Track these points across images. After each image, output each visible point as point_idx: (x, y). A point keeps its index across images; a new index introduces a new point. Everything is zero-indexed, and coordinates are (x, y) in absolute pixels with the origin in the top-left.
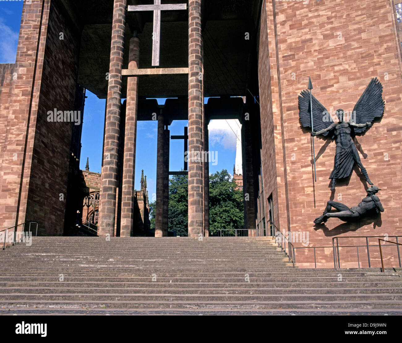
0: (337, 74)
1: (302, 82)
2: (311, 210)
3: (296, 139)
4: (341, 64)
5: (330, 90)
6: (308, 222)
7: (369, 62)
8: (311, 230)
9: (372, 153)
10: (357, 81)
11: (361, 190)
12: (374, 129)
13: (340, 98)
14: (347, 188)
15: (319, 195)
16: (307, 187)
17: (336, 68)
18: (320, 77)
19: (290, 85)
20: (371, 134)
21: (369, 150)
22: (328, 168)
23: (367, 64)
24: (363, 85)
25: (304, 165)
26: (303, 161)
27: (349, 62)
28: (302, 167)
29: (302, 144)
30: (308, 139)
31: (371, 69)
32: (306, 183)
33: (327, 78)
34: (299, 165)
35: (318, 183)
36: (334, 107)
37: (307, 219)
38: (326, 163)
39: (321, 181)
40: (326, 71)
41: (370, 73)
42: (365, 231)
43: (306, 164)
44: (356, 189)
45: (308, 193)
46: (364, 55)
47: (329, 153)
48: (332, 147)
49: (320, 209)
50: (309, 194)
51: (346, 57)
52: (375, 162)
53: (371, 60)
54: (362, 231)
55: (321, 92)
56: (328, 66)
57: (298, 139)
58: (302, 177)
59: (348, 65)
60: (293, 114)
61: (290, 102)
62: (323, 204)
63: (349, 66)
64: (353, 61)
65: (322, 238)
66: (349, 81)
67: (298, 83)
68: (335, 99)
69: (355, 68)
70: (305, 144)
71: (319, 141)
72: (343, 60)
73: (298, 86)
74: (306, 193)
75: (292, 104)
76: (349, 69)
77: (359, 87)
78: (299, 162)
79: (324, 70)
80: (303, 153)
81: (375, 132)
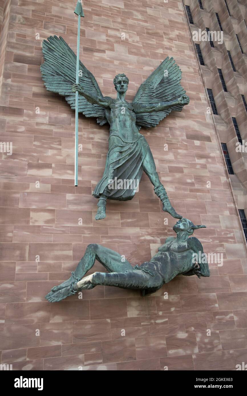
0: (111, 39)
1: (51, 29)
2: (38, 267)
3: (25, 111)
4: (118, 30)
5: (98, 56)
6: (27, 299)
7: (158, 42)
8: (33, 321)
9: (166, 165)
10: (142, 59)
11: (150, 231)
12: (168, 129)
13: (115, 72)
14: (122, 223)
15: (64, 232)
16: (35, 210)
17: (110, 32)
18: (85, 35)
19: (29, 25)
20: (163, 135)
21: (162, 161)
22: (86, 178)
23: (155, 43)
24: (150, 66)
25: (35, 162)
26: (35, 154)
27: (129, 31)
28: (31, 166)
29: (37, 124)
30: (50, 118)
31: (160, 51)
32: (36, 202)
33: (94, 38)
34: (24, 161)
35: (64, 206)
36: (103, 80)
37: (26, 290)
38: (82, 167)
39: (70, 202)
40: (94, 29)
41: (160, 55)
42: (158, 321)
43: (40, 162)
44: (140, 227)
45: (37, 224)
46: (150, 31)
47: (90, 150)
48: (97, 142)
49: (63, 266)
50: (39, 226)
51: (126, 24)
52: (171, 182)
53: (160, 41)
54: (153, 321)
55: (84, 54)
56: (97, 25)
57: (31, 112)
58: (28, 187)
59: (128, 34)
60: (27, 69)
61: (24, 50)
62: (70, 253)
63: (130, 37)
64: (136, 33)
65: (60, 343)
66: (129, 54)
67: (44, 28)
68: (106, 71)
69: (137, 42)
70: (43, 124)
71: (72, 125)
72: (121, 26)
73: (43, 32)
74: (31, 224)
75: (28, 54)
76: (130, 40)
77: (144, 66)
78: (24, 156)
79: (91, 27)
80: (36, 139)
81: (169, 135)
